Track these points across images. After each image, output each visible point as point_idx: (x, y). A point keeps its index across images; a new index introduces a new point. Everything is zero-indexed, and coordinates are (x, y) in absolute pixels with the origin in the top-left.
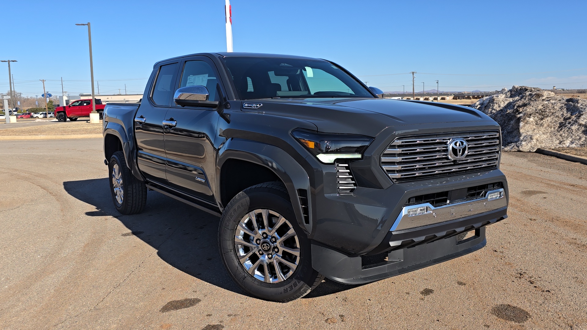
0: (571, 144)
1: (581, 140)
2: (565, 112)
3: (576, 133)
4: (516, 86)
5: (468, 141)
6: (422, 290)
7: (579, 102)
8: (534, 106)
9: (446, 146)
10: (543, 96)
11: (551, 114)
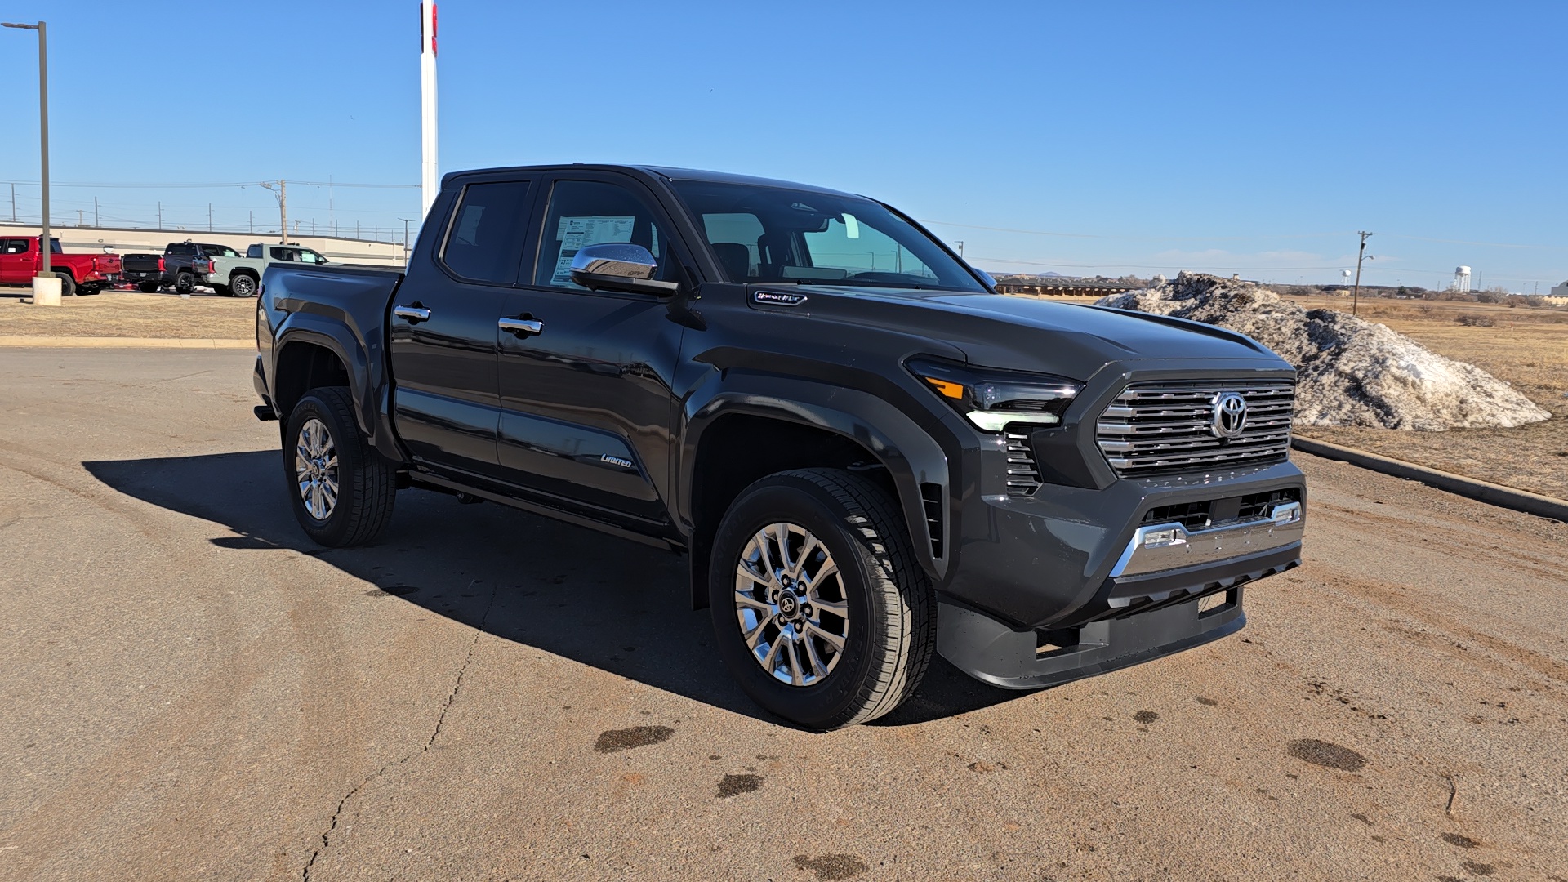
0: (1322, 419)
1: (1343, 410)
2: (1306, 342)
3: (1332, 392)
4: (1188, 273)
5: (1247, 399)
6: (1134, 713)
7: (1337, 319)
8: (1236, 325)
9: (1209, 407)
10: (1253, 301)
11: (1273, 344)
